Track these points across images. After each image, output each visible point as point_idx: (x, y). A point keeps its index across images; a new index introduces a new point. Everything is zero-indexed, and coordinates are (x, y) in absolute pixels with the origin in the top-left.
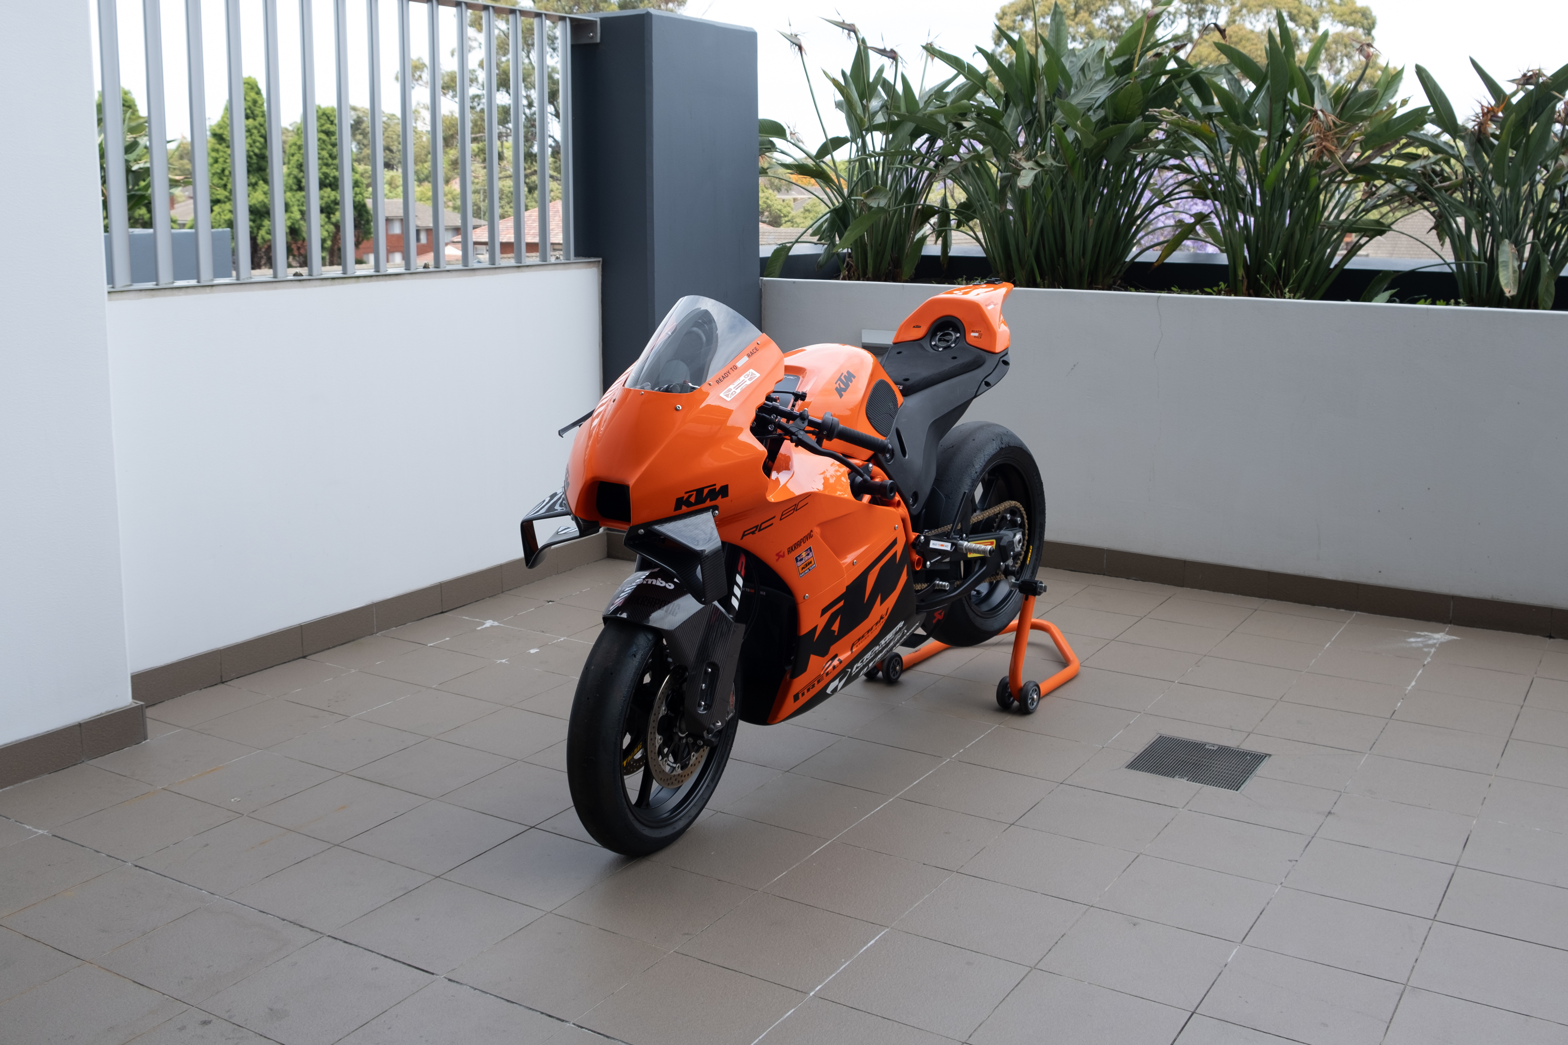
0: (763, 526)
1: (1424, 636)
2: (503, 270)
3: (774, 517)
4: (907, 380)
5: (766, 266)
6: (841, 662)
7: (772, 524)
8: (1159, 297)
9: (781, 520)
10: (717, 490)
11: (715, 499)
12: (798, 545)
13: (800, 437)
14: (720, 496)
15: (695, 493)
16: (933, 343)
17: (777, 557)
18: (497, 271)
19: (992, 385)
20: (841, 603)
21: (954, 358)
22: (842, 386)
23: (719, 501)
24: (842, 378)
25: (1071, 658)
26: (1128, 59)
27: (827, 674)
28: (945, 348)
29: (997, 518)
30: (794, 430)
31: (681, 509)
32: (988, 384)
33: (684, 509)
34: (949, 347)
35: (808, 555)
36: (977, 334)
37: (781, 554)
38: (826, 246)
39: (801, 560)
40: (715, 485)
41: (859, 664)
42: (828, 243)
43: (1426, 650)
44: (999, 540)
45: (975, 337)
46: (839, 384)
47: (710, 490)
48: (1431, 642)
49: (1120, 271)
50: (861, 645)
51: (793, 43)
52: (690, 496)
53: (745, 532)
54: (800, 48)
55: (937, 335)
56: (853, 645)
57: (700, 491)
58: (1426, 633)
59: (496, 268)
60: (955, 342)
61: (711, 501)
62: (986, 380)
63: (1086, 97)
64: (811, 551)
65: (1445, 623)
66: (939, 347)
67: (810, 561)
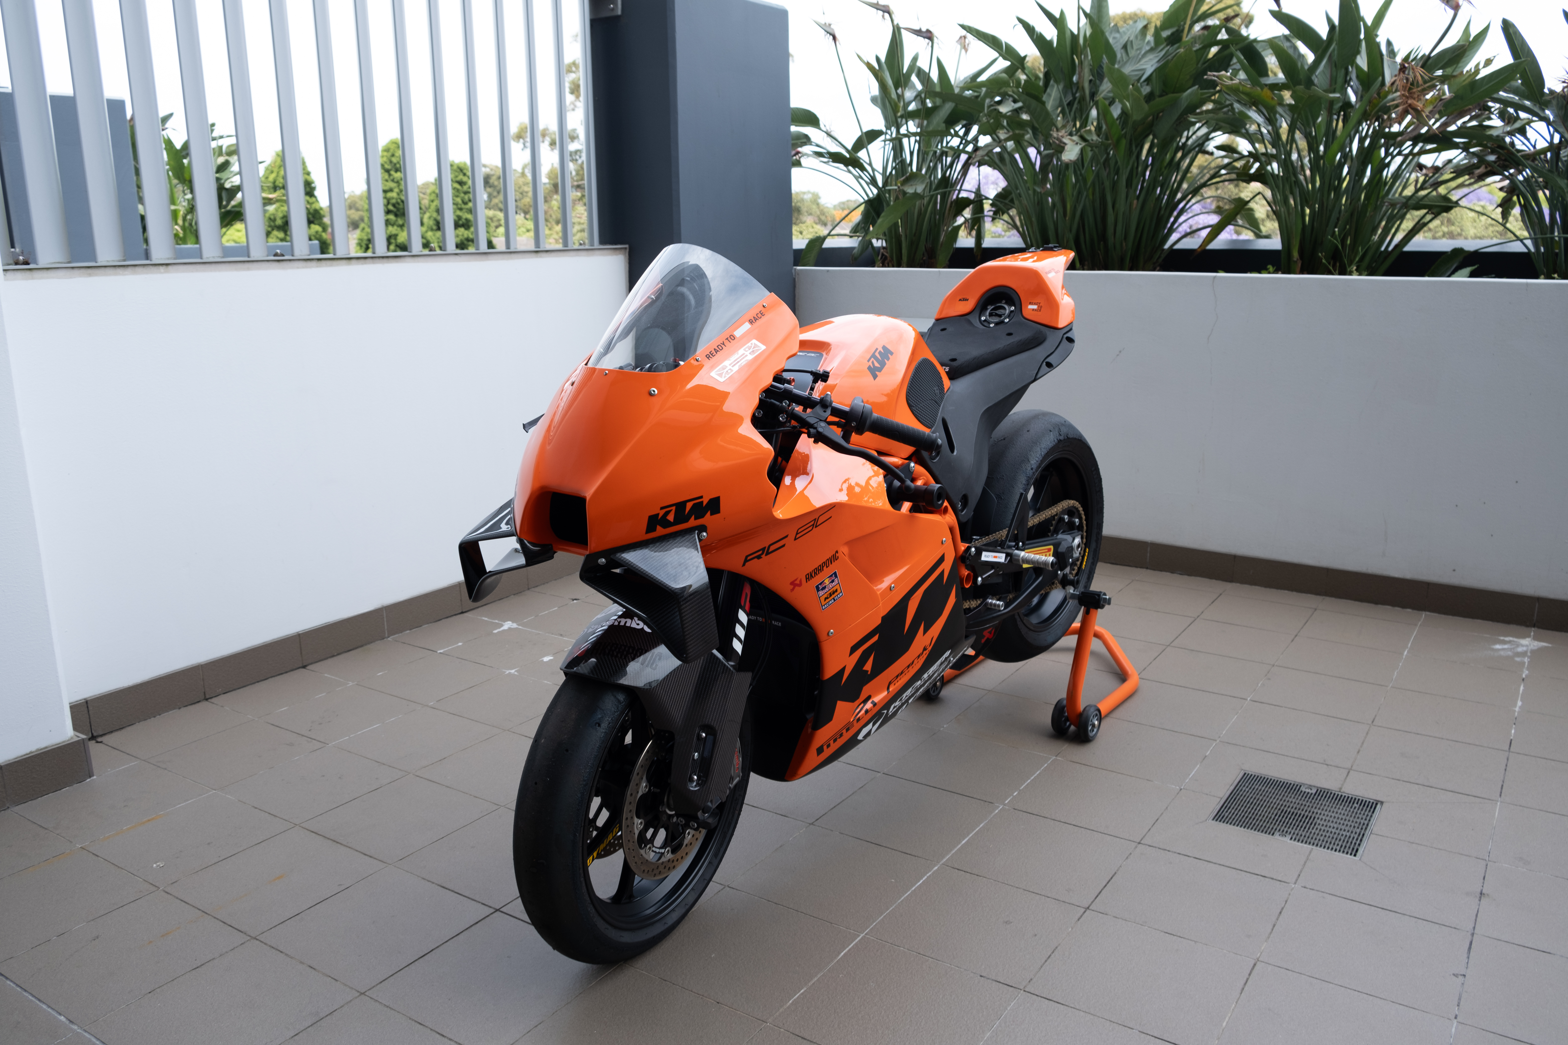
0: (772, 548)
1: (1510, 642)
2: (519, 255)
3: (787, 536)
4: (954, 360)
5: (799, 257)
6: (875, 704)
7: (784, 546)
8: (1215, 277)
9: (795, 539)
10: (704, 504)
11: (702, 516)
12: (819, 570)
13: (820, 430)
14: (709, 513)
15: (674, 508)
16: (983, 318)
17: (792, 587)
18: (513, 255)
19: (1054, 366)
20: (876, 638)
21: (1010, 334)
22: (877, 365)
23: (708, 519)
24: (877, 354)
25: (1130, 672)
26: (1177, 31)
27: (858, 720)
28: (997, 324)
29: (1054, 520)
30: (812, 420)
31: (655, 530)
32: (1049, 365)
33: (660, 531)
34: (1002, 322)
35: (833, 581)
36: (1035, 307)
37: (798, 582)
38: (860, 238)
39: (824, 588)
40: (701, 497)
41: (897, 703)
42: (863, 235)
43: (1518, 659)
44: (1056, 546)
45: (1033, 310)
46: (873, 363)
47: (694, 504)
48: (1520, 649)
49: (1159, 257)
50: (900, 682)
51: (828, 32)
52: (667, 513)
53: (747, 557)
54: (834, 38)
55: (987, 309)
56: (890, 683)
57: (681, 506)
58: (1511, 639)
59: (511, 253)
60: (1009, 316)
61: (696, 519)
62: (1047, 360)
63: (1134, 68)
64: (836, 576)
65: (1527, 626)
66: (989, 323)
67: (834, 589)
